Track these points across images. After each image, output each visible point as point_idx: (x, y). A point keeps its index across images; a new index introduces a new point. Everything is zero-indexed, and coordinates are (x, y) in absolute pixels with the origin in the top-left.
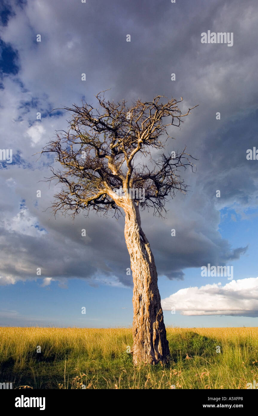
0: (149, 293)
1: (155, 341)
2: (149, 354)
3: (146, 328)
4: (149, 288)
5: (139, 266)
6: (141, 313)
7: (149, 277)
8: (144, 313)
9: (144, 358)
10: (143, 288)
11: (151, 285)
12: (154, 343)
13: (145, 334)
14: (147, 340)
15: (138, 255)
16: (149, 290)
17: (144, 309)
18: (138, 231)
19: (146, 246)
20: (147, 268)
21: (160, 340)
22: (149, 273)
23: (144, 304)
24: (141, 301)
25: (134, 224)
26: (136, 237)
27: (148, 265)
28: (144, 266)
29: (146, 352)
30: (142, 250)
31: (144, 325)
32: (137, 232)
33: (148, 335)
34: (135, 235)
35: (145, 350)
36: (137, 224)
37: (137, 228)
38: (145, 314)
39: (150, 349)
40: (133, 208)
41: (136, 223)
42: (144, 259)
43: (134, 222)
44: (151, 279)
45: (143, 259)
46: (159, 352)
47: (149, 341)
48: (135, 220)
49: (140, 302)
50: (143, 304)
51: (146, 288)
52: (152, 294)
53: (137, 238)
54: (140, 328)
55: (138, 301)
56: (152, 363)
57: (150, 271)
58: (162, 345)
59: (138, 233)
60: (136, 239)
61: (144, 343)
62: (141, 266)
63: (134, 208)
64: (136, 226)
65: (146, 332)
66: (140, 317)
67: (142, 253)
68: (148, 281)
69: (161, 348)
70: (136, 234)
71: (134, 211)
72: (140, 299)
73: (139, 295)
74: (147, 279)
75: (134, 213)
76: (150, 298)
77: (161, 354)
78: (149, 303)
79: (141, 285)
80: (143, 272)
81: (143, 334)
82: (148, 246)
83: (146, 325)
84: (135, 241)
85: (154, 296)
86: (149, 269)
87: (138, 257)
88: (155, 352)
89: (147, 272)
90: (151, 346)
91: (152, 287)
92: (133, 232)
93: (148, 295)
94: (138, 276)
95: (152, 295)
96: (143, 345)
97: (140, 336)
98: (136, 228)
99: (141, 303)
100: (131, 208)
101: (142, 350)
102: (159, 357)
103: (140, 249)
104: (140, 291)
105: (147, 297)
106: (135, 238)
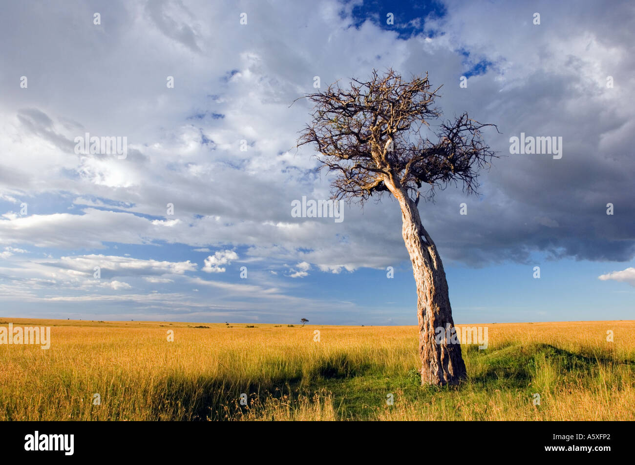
0: (434, 306)
1: (444, 360)
2: (435, 374)
3: (431, 346)
4: (433, 300)
5: (421, 275)
6: (425, 329)
7: (432, 288)
8: (428, 329)
9: (430, 378)
10: (427, 300)
11: (435, 297)
12: (442, 363)
13: (431, 352)
14: (434, 359)
15: (419, 262)
16: (433, 303)
17: (428, 325)
18: (417, 233)
19: (429, 249)
20: (431, 277)
21: (450, 359)
22: (432, 283)
23: (429, 320)
24: (425, 316)
25: (410, 224)
26: (414, 240)
27: (431, 274)
28: (426, 274)
29: (433, 373)
30: (424, 256)
31: (429, 342)
32: (415, 233)
33: (435, 354)
34: (413, 237)
35: (431, 369)
36: (414, 224)
37: (415, 229)
38: (430, 330)
39: (437, 369)
40: (406, 205)
41: (412, 222)
42: (427, 266)
43: (410, 221)
44: (436, 290)
45: (424, 266)
46: (450, 372)
47: (436, 360)
48: (411, 220)
49: (423, 317)
50: (427, 319)
51: (429, 302)
52: (438, 307)
53: (417, 241)
54: (426, 346)
55: (421, 316)
56: (439, 384)
57: (434, 280)
58: (453, 365)
59: (416, 235)
60: (415, 242)
61: (430, 362)
62: (423, 275)
63: (408, 205)
64: (414, 227)
65: (432, 350)
66: (425, 333)
67: (424, 258)
68: (431, 292)
69: (451, 368)
70: (415, 237)
71: (408, 209)
72: (424, 314)
73: (421, 309)
74: (430, 290)
75: (409, 211)
76: (436, 312)
77: (452, 375)
78: (434, 319)
79: (424, 297)
80: (426, 281)
81: (429, 353)
82: (432, 249)
83: (431, 343)
84: (414, 245)
85: (440, 309)
86: (432, 278)
87: (420, 265)
88: (445, 372)
89: (430, 281)
90: (439, 366)
91: (437, 299)
92: (410, 234)
93: (432, 309)
94: (420, 287)
95: (438, 309)
96: (429, 365)
97: (425, 354)
98: (413, 230)
99: (425, 318)
100: (404, 205)
101: (428, 370)
102: (449, 377)
103: (421, 254)
104: (424, 305)
105: (431, 311)
106: (413, 242)
